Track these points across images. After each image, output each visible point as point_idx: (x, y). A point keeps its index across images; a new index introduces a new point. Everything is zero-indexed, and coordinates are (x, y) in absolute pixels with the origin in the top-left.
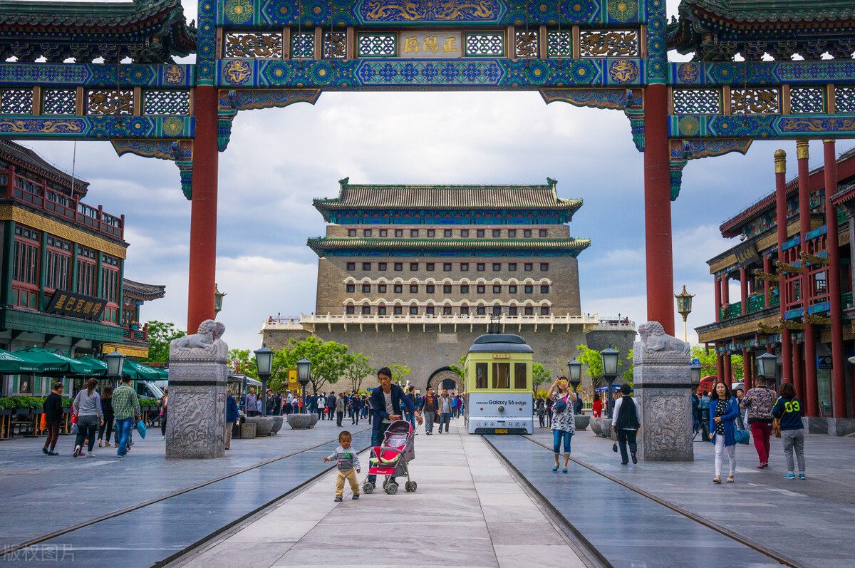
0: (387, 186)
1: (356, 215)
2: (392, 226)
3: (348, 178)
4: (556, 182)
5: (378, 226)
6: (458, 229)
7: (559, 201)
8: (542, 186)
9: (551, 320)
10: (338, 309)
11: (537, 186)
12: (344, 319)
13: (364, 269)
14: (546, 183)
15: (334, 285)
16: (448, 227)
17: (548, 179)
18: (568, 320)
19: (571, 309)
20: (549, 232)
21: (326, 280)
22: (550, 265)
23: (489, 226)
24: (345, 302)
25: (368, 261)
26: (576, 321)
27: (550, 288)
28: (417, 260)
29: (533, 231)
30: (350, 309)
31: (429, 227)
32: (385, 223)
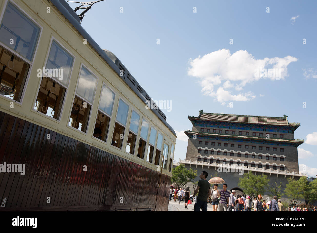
0: (217, 114)
1: (204, 124)
2: (218, 128)
3: (203, 110)
4: (287, 117)
5: (212, 128)
6: (245, 132)
7: (289, 124)
8: (282, 118)
9: (285, 173)
10: (194, 159)
11: (279, 118)
12: (196, 163)
13: (206, 144)
14: (283, 117)
15: (193, 149)
16: (241, 130)
17: (284, 115)
18: (293, 174)
19: (295, 169)
20: (284, 136)
21: (191, 147)
22: (285, 150)
23: (258, 132)
24: (197, 156)
25: (208, 141)
26: (297, 175)
27: (285, 159)
28: (227, 142)
29: (277, 135)
30: (199, 159)
31: (232, 130)
32: (215, 127)
